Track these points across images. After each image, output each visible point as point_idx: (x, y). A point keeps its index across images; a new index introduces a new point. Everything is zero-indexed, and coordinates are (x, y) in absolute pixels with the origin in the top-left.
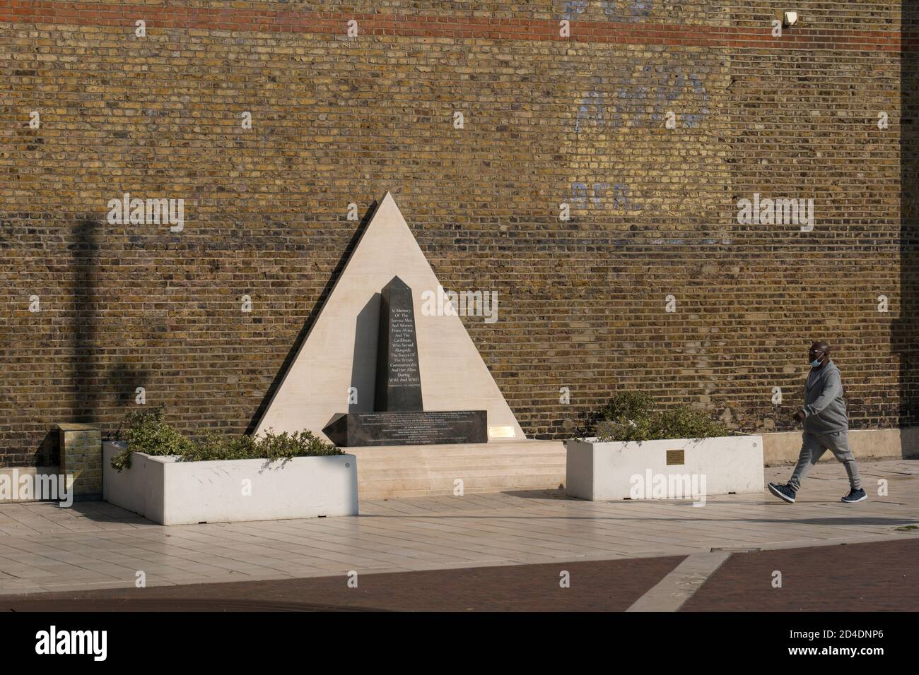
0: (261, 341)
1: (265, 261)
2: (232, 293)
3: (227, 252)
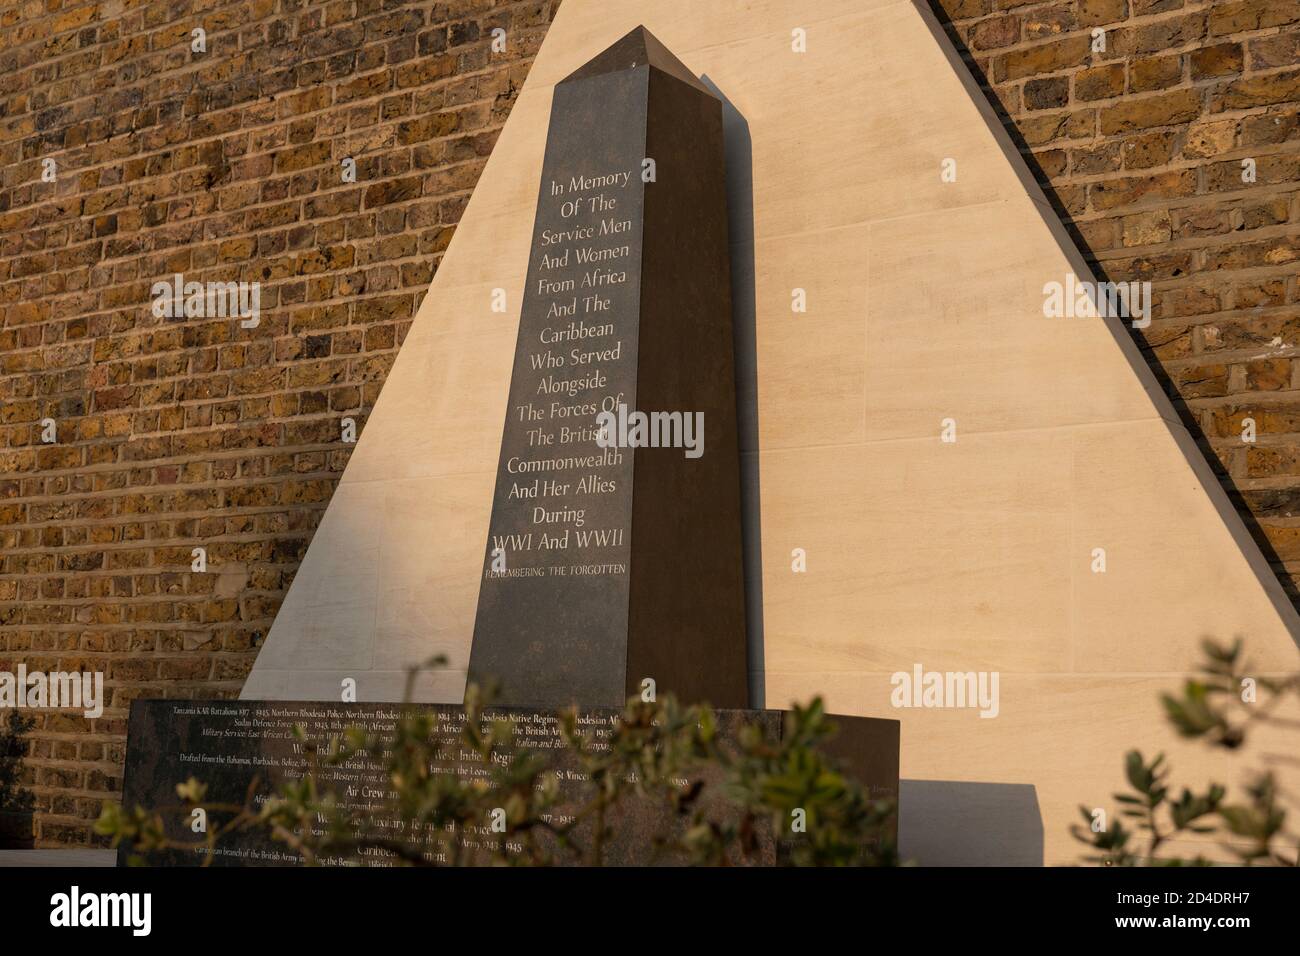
0: (320, 424)
1: (356, 111)
2: (255, 252)
3: (254, 107)
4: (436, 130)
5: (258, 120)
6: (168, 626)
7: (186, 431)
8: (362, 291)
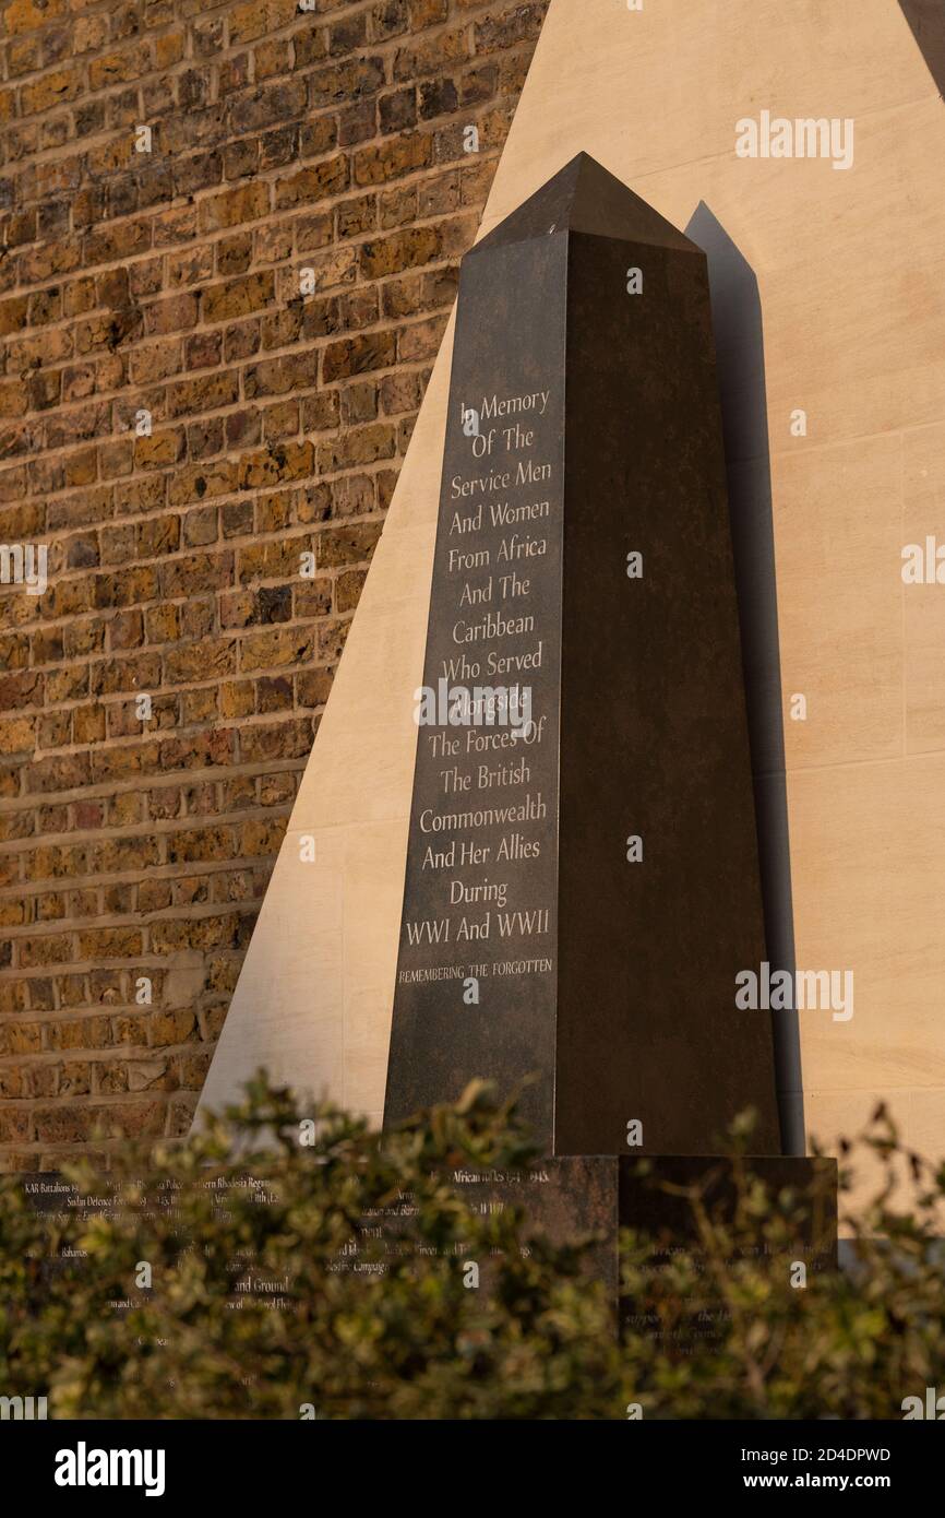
2: (182, 454)
3: (168, 212)
4: (409, 257)
5: (176, 235)
6: (106, 1054)
7: (109, 744)
8: (327, 516)
